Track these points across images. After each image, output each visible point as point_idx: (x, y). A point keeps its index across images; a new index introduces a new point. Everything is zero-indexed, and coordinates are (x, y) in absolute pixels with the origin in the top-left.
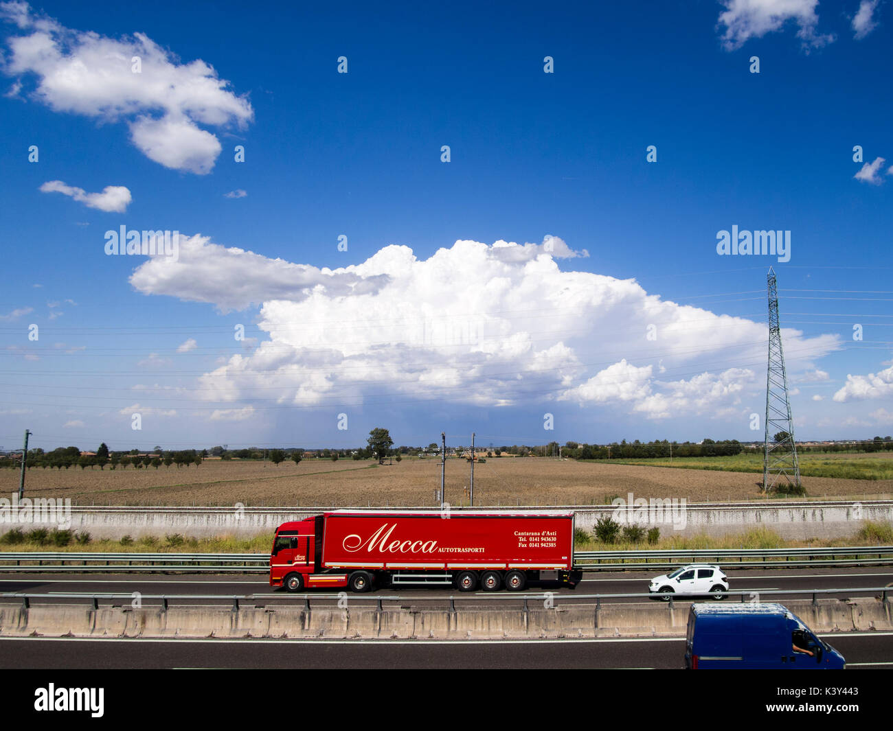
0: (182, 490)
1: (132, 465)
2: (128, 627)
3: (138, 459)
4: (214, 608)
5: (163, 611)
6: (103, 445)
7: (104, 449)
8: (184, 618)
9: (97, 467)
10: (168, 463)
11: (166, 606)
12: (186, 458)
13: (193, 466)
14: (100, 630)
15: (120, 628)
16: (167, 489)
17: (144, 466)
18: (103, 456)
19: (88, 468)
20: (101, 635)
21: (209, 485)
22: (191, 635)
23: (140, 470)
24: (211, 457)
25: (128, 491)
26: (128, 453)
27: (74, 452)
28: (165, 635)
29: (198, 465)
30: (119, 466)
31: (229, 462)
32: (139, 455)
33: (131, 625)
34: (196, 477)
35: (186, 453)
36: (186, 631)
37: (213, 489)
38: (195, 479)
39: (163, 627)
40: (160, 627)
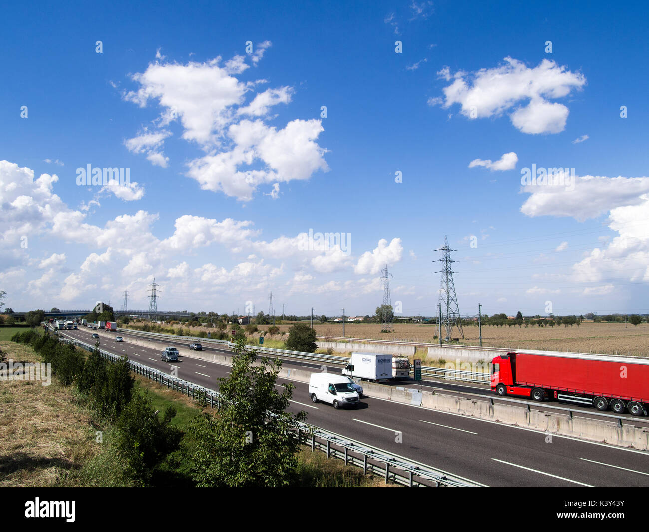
0: (571, 342)
1: (537, 325)
2: (549, 426)
3: (541, 322)
4: (604, 422)
5: (570, 419)
6: (519, 312)
7: (519, 315)
8: (584, 426)
9: (517, 326)
10: (559, 323)
11: (571, 416)
12: (570, 321)
13: (575, 325)
14: (533, 424)
15: (544, 425)
16: (561, 341)
17: (544, 325)
18: (519, 319)
19: (512, 326)
20: (534, 428)
21: (588, 339)
22: (590, 438)
23: (542, 328)
24: (586, 320)
25: (537, 341)
26: (534, 317)
27: (503, 316)
28: (573, 435)
29: (578, 325)
30: (530, 325)
31: (599, 324)
32: (540, 319)
33: (550, 424)
34: (578, 333)
35: (569, 317)
36: (587, 435)
37: (591, 342)
38: (578, 335)
39: (571, 430)
40: (569, 430)
